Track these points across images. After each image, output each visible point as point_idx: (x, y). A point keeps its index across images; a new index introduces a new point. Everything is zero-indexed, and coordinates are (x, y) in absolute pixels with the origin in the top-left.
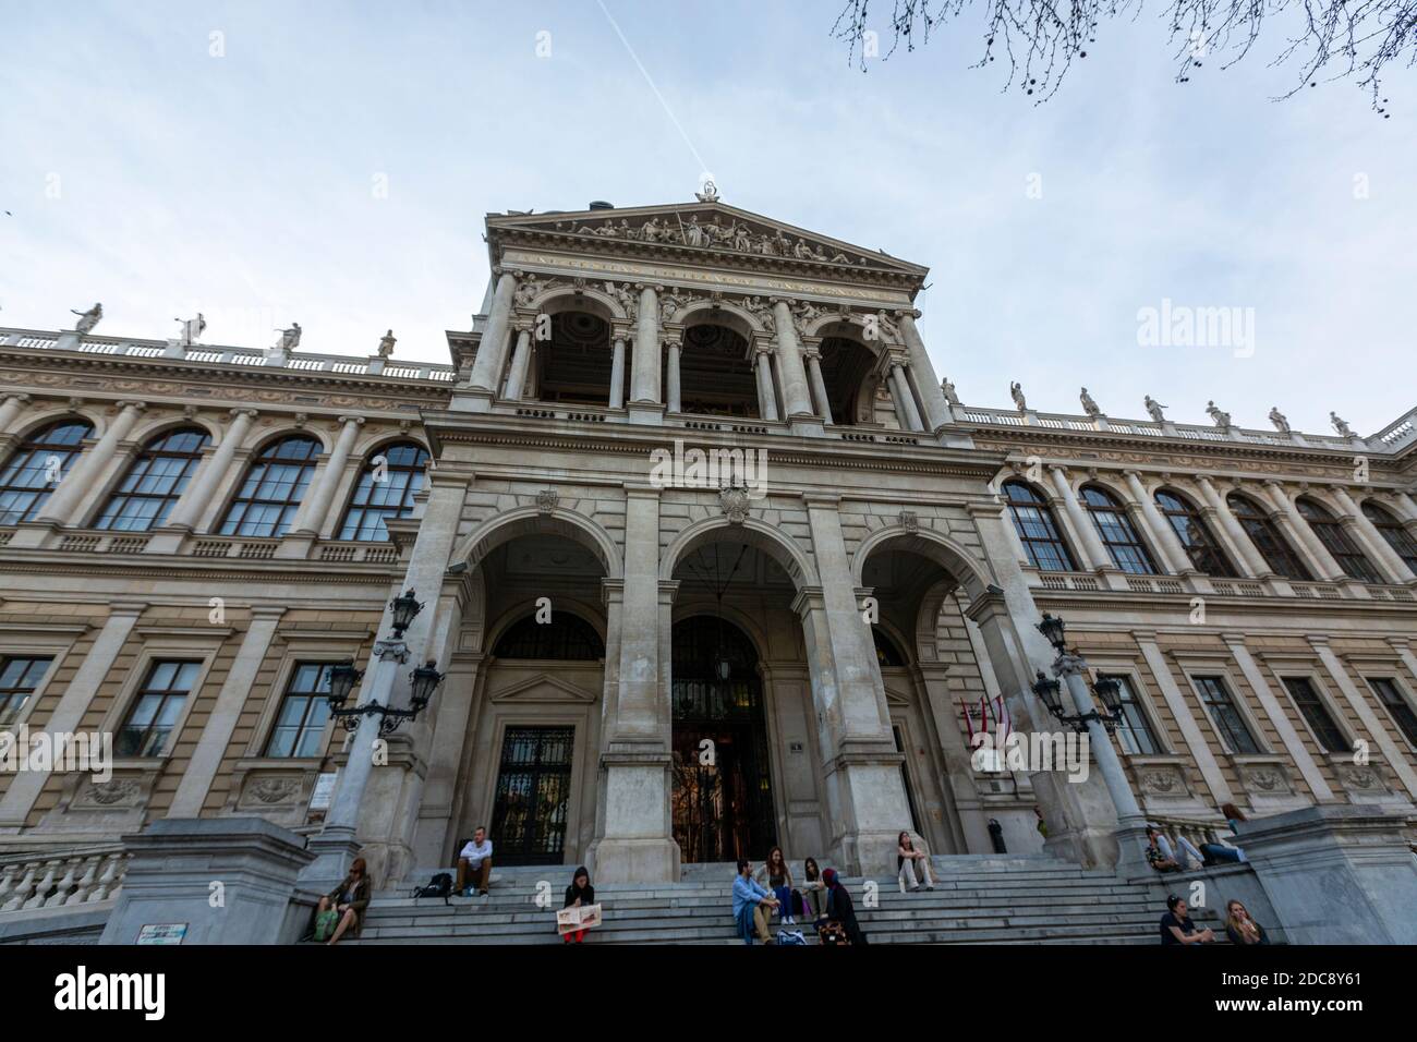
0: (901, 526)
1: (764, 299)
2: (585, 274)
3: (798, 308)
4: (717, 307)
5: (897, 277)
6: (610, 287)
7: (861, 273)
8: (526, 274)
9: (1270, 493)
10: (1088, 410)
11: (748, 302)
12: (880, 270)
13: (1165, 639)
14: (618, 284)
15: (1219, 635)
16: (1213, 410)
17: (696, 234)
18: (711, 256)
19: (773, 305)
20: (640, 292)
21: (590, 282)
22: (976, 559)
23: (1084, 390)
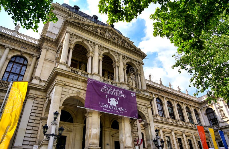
1: (118, 53)
2: (85, 38)
3: (124, 57)
4: (109, 53)
5: (142, 55)
6: (89, 42)
7: (136, 53)
8: (73, 34)
9: (183, 105)
10: (160, 83)
11: (115, 53)
12: (139, 53)
13: (163, 129)
14: (91, 42)
15: (171, 130)
16: (178, 88)
17: (108, 35)
18: (110, 41)
19: (119, 55)
20: (95, 45)
21: (86, 40)
23: (161, 79)
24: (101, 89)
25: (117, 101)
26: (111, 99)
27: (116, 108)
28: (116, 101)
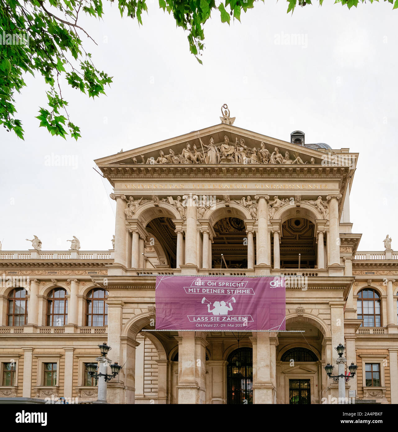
0: (297, 313)
1: (252, 198)
4: (227, 206)
6: (170, 199)
11: (244, 200)
14: (175, 198)
17: (212, 154)
19: (257, 201)
21: (161, 198)
22: (326, 325)
24: (187, 290)
25: (230, 304)
26: (216, 304)
27: (226, 319)
28: (227, 305)
